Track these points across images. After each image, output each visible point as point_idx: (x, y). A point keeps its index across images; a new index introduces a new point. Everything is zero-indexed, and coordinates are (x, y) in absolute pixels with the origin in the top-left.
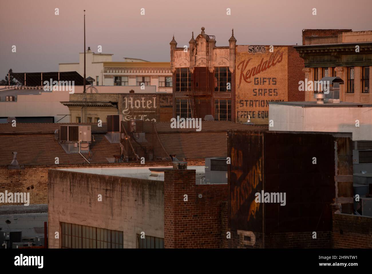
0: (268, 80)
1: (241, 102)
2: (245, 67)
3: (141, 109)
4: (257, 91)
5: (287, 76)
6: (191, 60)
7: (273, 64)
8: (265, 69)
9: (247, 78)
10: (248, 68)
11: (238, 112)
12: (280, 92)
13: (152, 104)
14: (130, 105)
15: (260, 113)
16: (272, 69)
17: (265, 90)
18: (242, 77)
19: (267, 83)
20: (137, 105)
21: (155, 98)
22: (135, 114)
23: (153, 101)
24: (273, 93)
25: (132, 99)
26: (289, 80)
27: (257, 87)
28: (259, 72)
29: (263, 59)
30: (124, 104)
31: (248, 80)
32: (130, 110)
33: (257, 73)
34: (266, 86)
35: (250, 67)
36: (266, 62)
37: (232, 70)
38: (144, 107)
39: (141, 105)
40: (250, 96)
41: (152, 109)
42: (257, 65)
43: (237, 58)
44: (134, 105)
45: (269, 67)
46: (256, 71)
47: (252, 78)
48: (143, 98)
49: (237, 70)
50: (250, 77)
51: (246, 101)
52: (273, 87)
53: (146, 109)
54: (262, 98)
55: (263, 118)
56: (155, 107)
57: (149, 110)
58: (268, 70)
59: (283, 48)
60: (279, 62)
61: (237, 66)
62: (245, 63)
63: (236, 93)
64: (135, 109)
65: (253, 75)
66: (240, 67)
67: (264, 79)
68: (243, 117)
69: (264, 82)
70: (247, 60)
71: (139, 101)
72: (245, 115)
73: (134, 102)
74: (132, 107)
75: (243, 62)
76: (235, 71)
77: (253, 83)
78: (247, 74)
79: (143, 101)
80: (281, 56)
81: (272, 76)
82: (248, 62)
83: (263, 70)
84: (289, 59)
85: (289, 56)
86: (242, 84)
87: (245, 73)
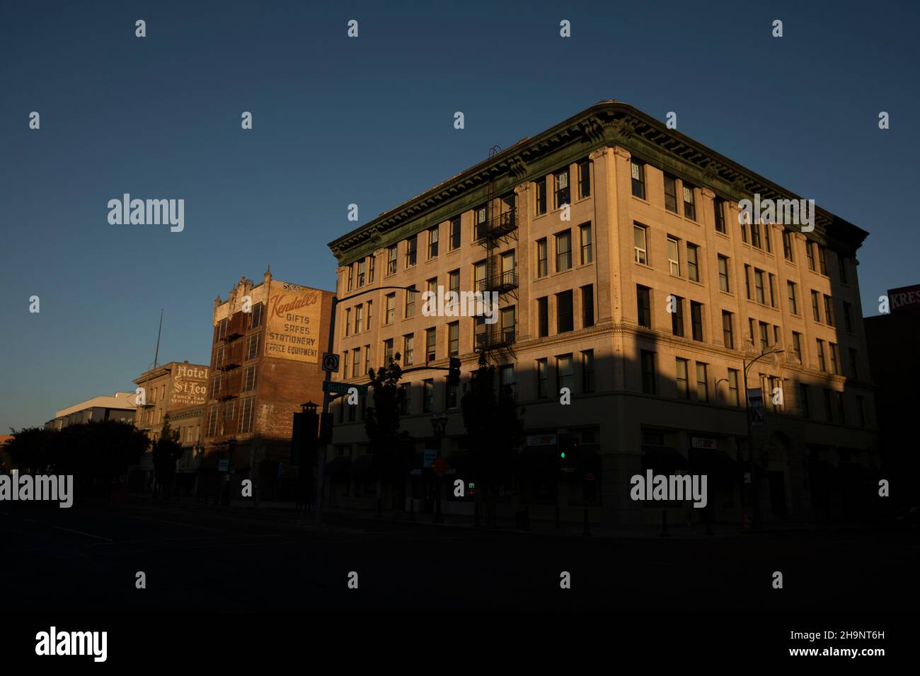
0: (300, 318)
1: (271, 334)
2: (279, 302)
3: (193, 377)
4: (289, 326)
5: (319, 318)
6: (230, 308)
7: (307, 304)
8: (299, 307)
9: (280, 313)
10: (281, 303)
11: (267, 344)
12: (311, 331)
13: (204, 375)
14: (183, 373)
15: (290, 348)
16: (305, 308)
17: (297, 327)
18: (275, 311)
19: (300, 320)
20: (190, 374)
21: (206, 370)
22: (186, 381)
23: (204, 371)
24: (305, 331)
25: (185, 368)
26: (321, 322)
27: (289, 323)
28: (292, 309)
29: (297, 298)
30: (177, 372)
31: (281, 315)
32: (182, 377)
33: (290, 309)
34: (298, 323)
35: (284, 302)
36: (300, 301)
37: (265, 303)
38: (195, 376)
39: (193, 374)
40: (282, 331)
41: (204, 379)
42: (291, 302)
43: (271, 292)
44: (186, 373)
45: (302, 306)
46: (289, 307)
47: (285, 314)
48: (196, 369)
49: (270, 304)
50: (282, 312)
51: (277, 334)
52: (306, 326)
53: (197, 378)
54: (293, 334)
55: (293, 353)
56: (206, 377)
57: (200, 379)
58: (302, 309)
59: (317, 292)
60: (313, 303)
61: (270, 298)
62: (279, 297)
63: (267, 325)
64: (187, 376)
65: (286, 311)
66: (274, 300)
67: (296, 316)
68: (272, 349)
69: (296, 319)
70: (281, 295)
71: (192, 371)
72: (274, 348)
73: (187, 371)
74: (184, 375)
75: (278, 296)
76: (267, 303)
77: (285, 318)
78: (279, 309)
79: (196, 371)
80: (315, 298)
81: (305, 315)
82: (281, 298)
83: (296, 308)
84: (322, 303)
85: (323, 299)
86: (274, 317)
87: (278, 307)
